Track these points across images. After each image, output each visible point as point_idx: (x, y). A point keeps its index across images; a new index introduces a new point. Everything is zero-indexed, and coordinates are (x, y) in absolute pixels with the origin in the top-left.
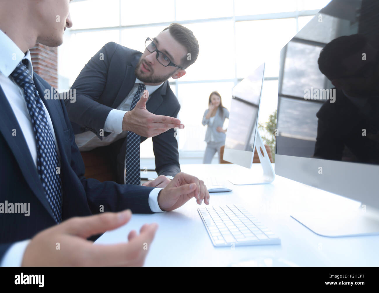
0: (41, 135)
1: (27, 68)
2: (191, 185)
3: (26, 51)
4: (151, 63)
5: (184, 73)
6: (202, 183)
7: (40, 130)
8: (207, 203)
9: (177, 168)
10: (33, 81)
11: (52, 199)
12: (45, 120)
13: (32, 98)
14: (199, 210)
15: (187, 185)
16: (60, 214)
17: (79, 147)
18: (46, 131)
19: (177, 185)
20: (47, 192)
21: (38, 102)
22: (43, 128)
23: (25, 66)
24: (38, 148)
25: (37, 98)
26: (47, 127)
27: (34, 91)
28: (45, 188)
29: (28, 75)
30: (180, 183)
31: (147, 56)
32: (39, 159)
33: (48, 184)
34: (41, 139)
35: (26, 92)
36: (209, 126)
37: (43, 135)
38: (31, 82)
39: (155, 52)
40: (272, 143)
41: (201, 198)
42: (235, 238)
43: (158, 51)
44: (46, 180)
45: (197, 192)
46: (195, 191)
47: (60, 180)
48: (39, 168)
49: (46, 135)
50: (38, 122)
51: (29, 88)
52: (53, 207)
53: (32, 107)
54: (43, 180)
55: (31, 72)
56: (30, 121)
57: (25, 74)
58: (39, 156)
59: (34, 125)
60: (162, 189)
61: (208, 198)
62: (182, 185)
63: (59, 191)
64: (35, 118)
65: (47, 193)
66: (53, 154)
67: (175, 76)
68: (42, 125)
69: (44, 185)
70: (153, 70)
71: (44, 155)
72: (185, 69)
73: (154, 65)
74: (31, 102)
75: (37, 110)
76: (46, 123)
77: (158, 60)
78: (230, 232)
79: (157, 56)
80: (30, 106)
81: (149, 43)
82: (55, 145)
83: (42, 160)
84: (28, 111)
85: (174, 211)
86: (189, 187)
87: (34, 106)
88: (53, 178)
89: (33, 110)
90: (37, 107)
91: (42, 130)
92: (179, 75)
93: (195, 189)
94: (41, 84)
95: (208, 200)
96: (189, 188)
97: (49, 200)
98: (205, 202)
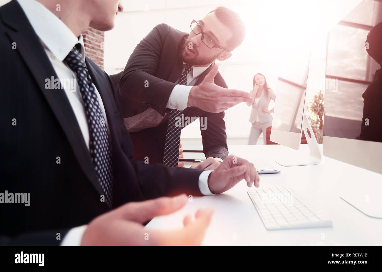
0: (93, 119)
1: (80, 52)
2: (241, 167)
3: (79, 36)
4: (196, 45)
5: (230, 56)
6: (252, 165)
7: (92, 114)
8: (256, 185)
9: (226, 150)
10: (86, 65)
11: (104, 182)
12: (97, 103)
13: (85, 82)
14: (249, 193)
15: (237, 167)
16: (111, 197)
17: (128, 128)
18: (98, 114)
19: (227, 168)
20: (99, 175)
21: (90, 86)
22: (96, 111)
23: (78, 50)
24: (91, 132)
25: (89, 82)
26: (99, 111)
27: (86, 74)
28: (97, 171)
29: (81, 59)
30: (230, 165)
31: (192, 38)
32: (91, 143)
33: (100, 167)
34: (94, 122)
35: (79, 76)
36: (254, 107)
37: (95, 118)
38: (84, 66)
39: (200, 35)
40: (317, 123)
41: (251, 180)
42: (287, 221)
43: (203, 33)
44: (99, 163)
45: (247, 175)
46: (245, 173)
47: (111, 163)
48: (92, 151)
49: (98, 118)
50: (91, 106)
51: (82, 72)
52: (105, 190)
53: (85, 90)
54: (95, 164)
55: (83, 56)
56: (83, 105)
57: (78, 58)
58: (92, 139)
59: (86, 109)
60: (212, 172)
61: (258, 180)
62: (232, 167)
63: (111, 174)
64: (88, 102)
65: (99, 177)
66: (105, 137)
67: (221, 58)
68: (95, 109)
69: (96, 168)
70: (197, 52)
71: (96, 139)
72: (231, 51)
73: (198, 47)
74: (84, 86)
75: (90, 94)
76: (98, 106)
77: (204, 42)
78: (282, 215)
79: (202, 38)
80: (83, 90)
81: (195, 25)
82: (107, 129)
83: (95, 143)
84: (81, 95)
85: (224, 193)
86: (239, 169)
87: (87, 90)
88: (104, 161)
89: (86, 94)
90: (90, 91)
91: (94, 113)
92: (225, 57)
93: (244, 172)
94: (93, 68)
95: (258, 182)
96: (239, 171)
97: (101, 184)
98: (255, 184)
